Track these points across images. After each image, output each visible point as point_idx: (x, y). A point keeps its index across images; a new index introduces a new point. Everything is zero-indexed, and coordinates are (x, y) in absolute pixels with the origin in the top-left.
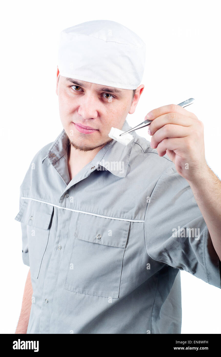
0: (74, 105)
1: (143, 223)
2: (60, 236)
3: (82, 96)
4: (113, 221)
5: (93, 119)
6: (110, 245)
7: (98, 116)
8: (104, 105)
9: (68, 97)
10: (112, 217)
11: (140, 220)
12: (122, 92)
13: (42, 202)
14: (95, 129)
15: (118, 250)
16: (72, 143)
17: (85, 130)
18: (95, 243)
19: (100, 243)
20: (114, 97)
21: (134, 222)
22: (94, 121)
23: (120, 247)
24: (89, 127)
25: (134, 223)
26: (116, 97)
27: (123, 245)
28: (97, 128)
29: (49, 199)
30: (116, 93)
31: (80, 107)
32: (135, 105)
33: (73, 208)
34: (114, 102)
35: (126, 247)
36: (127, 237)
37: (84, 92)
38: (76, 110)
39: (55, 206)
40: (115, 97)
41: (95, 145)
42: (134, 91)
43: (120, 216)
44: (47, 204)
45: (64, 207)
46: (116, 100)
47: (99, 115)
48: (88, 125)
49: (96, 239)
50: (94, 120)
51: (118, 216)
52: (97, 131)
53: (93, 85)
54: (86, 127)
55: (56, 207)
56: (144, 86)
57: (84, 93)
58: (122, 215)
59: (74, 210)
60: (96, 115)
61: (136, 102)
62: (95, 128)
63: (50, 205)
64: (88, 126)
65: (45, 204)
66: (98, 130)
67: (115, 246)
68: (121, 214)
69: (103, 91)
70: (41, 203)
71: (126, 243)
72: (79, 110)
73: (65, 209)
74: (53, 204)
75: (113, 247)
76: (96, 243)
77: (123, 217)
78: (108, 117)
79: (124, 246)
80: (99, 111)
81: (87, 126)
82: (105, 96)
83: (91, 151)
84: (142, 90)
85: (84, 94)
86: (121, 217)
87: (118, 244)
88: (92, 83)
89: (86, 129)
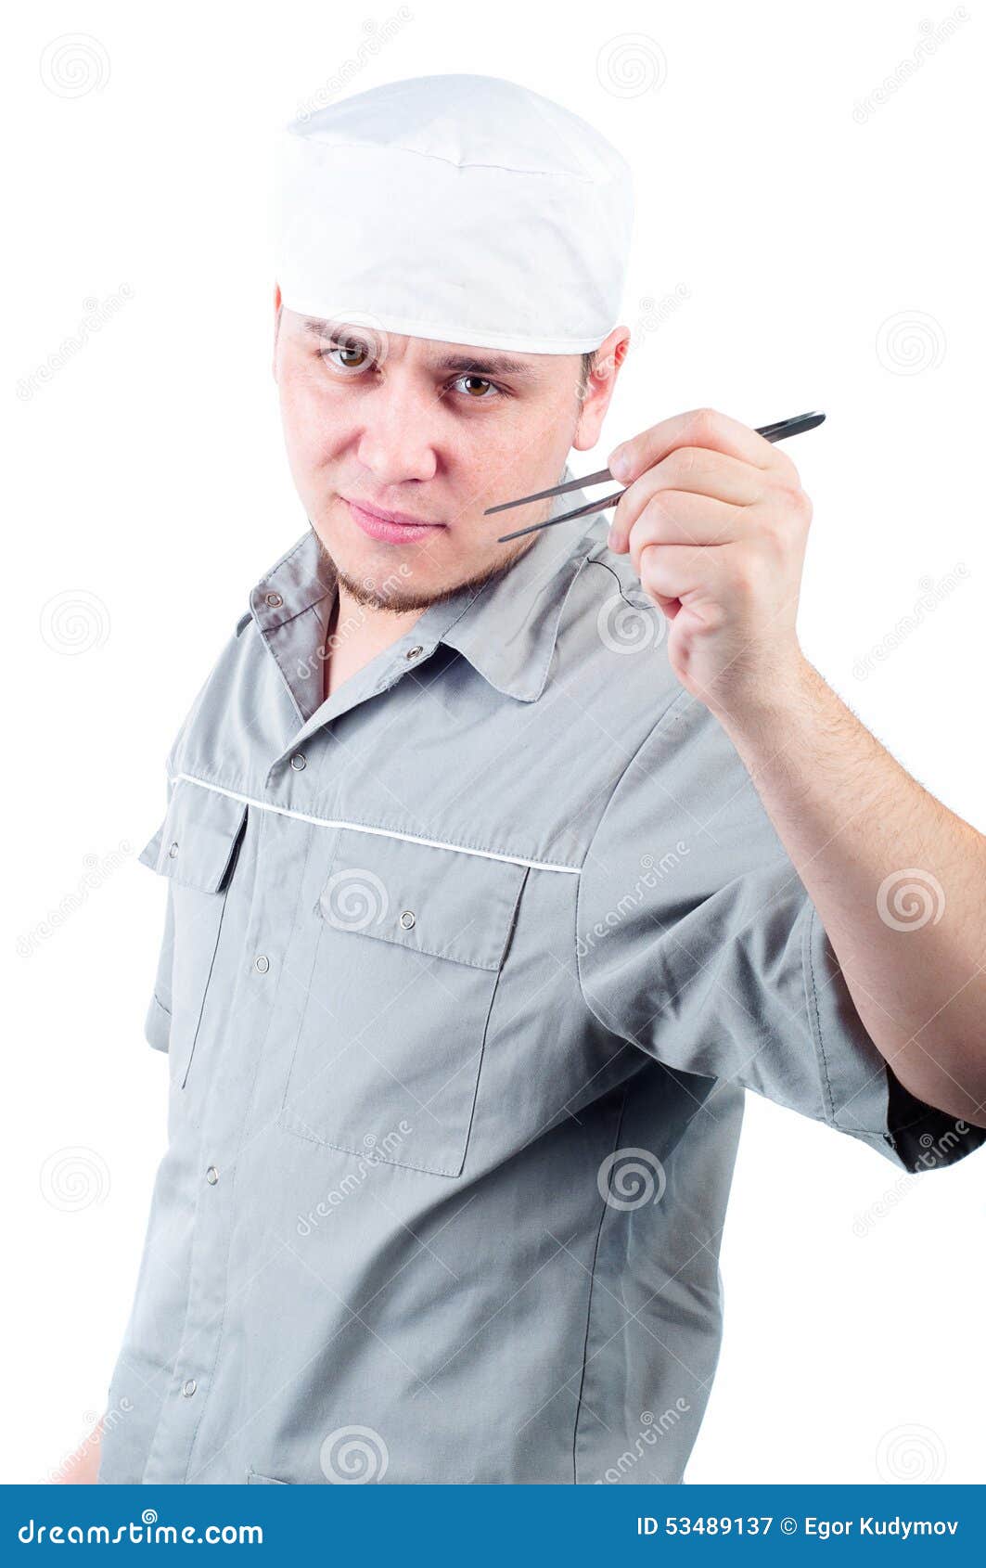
0: (340, 428)
1: (575, 878)
2: (261, 919)
3: (371, 389)
4: (461, 858)
5: (416, 480)
6: (443, 954)
7: (437, 471)
8: (463, 425)
9: (319, 395)
10: (461, 844)
11: (567, 865)
12: (533, 367)
13: (213, 788)
14: (431, 522)
15: (475, 977)
16: (345, 582)
17: (389, 529)
18: (393, 944)
19: (410, 946)
20: (501, 391)
21: (540, 870)
22: (423, 490)
23: (479, 966)
24: (405, 516)
25: (542, 876)
26: (512, 392)
27: (491, 961)
28: (438, 520)
29: (236, 778)
30: (508, 375)
31: (368, 433)
32: (598, 412)
33: (319, 813)
34: (503, 408)
35: (502, 968)
36: (509, 927)
37: (380, 372)
38: (347, 447)
39: (252, 803)
40: (506, 390)
41: (438, 586)
42: (588, 358)
43: (492, 843)
44: (226, 796)
45: (284, 807)
46: (510, 403)
47: (443, 464)
48: (400, 505)
49: (396, 926)
50: (420, 485)
51: (481, 843)
52: (437, 531)
53: (412, 343)
54: (394, 515)
55: (254, 807)
56: (628, 332)
57: (378, 376)
58: (498, 841)
59: (322, 821)
60: (428, 466)
61: (602, 403)
62: (428, 517)
63: (238, 802)
64: (397, 513)
65: (220, 794)
66: (442, 526)
67: (462, 961)
68: (495, 834)
69: (455, 367)
70: (209, 790)
71: (501, 952)
72: (362, 446)
73: (290, 814)
74: (248, 796)
75: (456, 963)
76: (396, 941)
77: (501, 846)
78: (479, 471)
79: (494, 964)
80: (441, 450)
81: (394, 511)
82: (463, 385)
83: (421, 610)
84: (620, 351)
85: (379, 383)
86: (493, 849)
87: (473, 955)
88: (409, 337)
89: (393, 522)
